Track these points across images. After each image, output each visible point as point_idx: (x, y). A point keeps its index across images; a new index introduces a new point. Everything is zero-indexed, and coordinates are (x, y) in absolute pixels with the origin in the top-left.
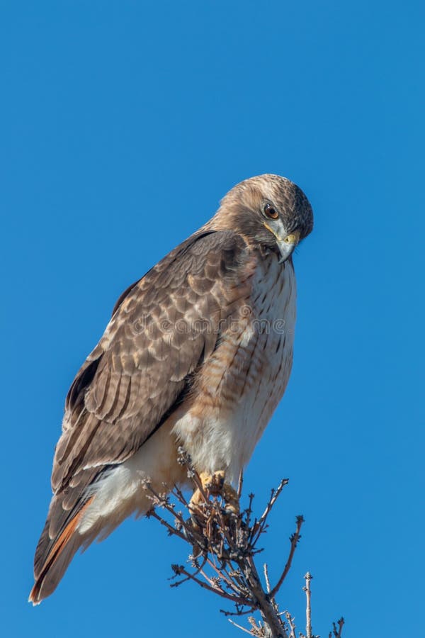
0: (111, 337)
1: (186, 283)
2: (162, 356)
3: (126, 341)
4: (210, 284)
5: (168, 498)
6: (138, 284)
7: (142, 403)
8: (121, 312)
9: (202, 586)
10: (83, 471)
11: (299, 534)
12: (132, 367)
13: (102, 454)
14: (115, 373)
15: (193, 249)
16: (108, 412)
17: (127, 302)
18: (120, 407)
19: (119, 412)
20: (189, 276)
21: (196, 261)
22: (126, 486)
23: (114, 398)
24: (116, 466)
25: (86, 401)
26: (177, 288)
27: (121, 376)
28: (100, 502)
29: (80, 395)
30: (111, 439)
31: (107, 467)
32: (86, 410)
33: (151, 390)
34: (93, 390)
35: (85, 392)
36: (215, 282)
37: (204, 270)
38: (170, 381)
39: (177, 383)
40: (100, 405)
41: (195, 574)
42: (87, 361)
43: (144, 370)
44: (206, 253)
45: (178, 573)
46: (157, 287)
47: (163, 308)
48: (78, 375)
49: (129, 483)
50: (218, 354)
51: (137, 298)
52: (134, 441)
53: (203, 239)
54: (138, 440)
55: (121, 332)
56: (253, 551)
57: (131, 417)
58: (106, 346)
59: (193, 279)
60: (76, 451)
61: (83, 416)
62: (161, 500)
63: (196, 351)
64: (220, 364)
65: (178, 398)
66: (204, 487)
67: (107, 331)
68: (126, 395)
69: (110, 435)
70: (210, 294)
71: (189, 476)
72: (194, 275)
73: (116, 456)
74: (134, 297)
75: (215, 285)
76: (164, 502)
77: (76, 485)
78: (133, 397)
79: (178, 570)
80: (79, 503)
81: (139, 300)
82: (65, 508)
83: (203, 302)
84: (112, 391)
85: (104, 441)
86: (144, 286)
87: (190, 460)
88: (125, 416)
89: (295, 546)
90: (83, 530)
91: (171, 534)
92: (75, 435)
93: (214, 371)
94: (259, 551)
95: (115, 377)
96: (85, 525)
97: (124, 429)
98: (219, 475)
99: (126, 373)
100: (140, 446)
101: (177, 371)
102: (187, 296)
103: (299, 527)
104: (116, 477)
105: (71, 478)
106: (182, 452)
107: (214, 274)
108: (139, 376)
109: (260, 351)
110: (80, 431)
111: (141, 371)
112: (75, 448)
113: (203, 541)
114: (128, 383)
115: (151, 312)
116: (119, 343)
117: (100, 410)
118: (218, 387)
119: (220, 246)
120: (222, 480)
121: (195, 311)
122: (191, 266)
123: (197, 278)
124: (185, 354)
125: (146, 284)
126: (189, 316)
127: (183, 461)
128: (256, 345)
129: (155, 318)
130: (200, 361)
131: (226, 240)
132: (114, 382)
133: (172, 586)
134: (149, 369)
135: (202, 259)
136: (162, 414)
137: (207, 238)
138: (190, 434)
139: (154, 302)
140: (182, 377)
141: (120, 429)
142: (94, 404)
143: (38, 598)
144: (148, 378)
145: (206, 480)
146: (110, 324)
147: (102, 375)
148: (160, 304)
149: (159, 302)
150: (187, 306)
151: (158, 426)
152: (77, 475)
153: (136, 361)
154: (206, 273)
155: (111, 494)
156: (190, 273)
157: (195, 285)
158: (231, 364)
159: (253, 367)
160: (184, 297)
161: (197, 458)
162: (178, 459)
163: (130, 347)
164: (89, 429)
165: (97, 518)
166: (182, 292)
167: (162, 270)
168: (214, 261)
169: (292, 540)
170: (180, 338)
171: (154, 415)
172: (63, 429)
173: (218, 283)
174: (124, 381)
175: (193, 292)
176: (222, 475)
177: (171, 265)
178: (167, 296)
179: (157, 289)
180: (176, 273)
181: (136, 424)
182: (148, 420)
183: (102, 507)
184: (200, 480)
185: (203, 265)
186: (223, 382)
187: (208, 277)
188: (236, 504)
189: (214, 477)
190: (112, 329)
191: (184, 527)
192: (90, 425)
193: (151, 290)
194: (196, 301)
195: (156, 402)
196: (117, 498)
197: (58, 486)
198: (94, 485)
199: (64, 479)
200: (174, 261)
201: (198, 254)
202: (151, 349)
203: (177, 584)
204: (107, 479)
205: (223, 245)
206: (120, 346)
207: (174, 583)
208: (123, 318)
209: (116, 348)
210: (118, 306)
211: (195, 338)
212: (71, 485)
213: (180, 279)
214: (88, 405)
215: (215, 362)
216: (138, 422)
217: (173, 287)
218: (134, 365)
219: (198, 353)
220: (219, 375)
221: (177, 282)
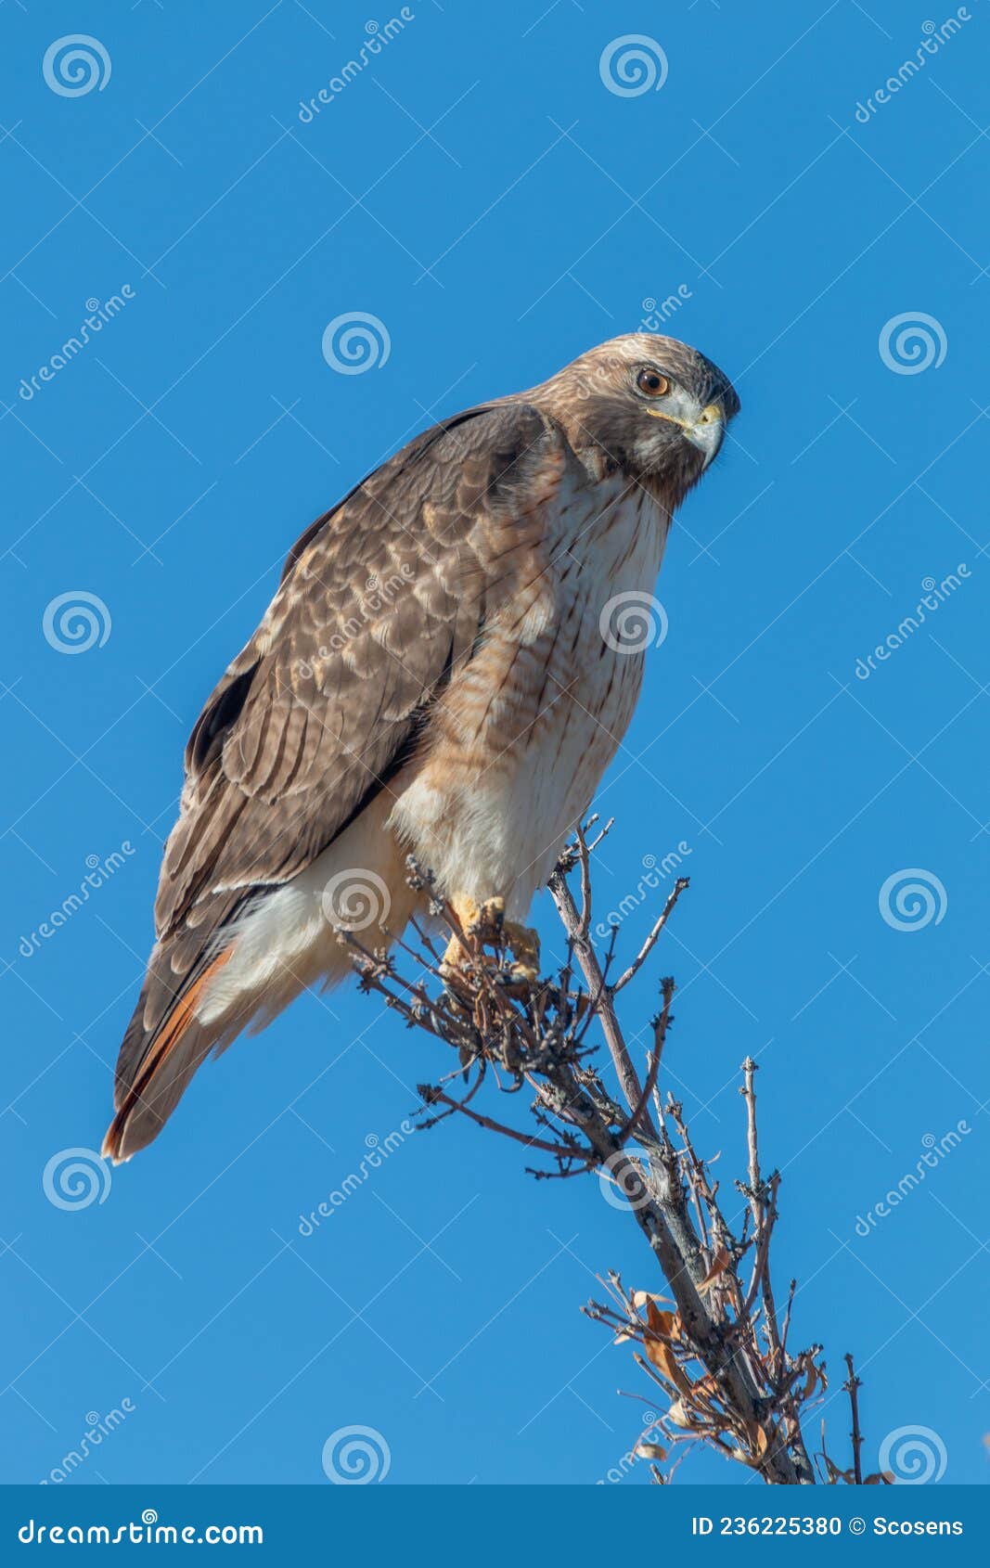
0: (275, 628)
1: (419, 521)
2: (368, 668)
3: (301, 636)
4: (466, 524)
5: (392, 958)
6: (331, 521)
7: (326, 763)
8: (296, 577)
9: (481, 1124)
10: (211, 897)
11: (669, 1015)
12: (310, 690)
13: (248, 862)
14: (280, 703)
15: (436, 450)
16: (263, 783)
17: (308, 556)
18: (285, 772)
19: (285, 781)
20: (427, 507)
21: (442, 476)
22: (293, 930)
23: (275, 753)
24: (274, 888)
25: (225, 755)
26: (402, 532)
27: (291, 709)
28: (241, 961)
29: (215, 743)
30: (266, 835)
31: (255, 891)
32: (223, 774)
33: (345, 737)
34: (238, 736)
35: (225, 737)
36: (475, 520)
37: (454, 496)
38: (381, 721)
39: (397, 724)
40: (249, 769)
41: (463, 1102)
42: (227, 676)
43: (334, 697)
44: (462, 457)
45: (429, 1099)
46: (365, 527)
47: (373, 571)
48: (208, 704)
49: (301, 924)
50: (477, 664)
51: (327, 549)
52: (310, 840)
53: (456, 429)
54: (317, 837)
55: (294, 618)
56: (579, 1051)
57: (305, 792)
58: (264, 644)
59: (433, 513)
60: (200, 857)
61: (218, 785)
62: (378, 962)
63: (434, 660)
64: (483, 683)
65: (398, 752)
66: (466, 930)
67: (268, 614)
68: (297, 748)
69: (263, 825)
70: (467, 544)
71: (432, 912)
72: (435, 505)
73: (275, 868)
74: (320, 548)
75: (476, 527)
76: (383, 967)
77: (199, 923)
78: (309, 752)
79: (430, 1094)
80: (200, 961)
81: (330, 554)
82: (175, 969)
83: (451, 560)
84: (273, 741)
85: (253, 838)
86: (342, 524)
87: (431, 880)
88: (293, 790)
89: (663, 1039)
90: (208, 1017)
91: (411, 1025)
92: (204, 821)
93: (471, 698)
94: (590, 1052)
95: (280, 710)
96: (211, 1006)
97: (291, 814)
98: (493, 906)
99: (300, 702)
100: (321, 851)
101: (396, 699)
102: (421, 548)
103: (667, 1001)
104: (274, 911)
105: (189, 909)
106: (413, 866)
107: (475, 505)
108: (323, 711)
109: (565, 655)
110: (213, 813)
111: (327, 699)
112: (199, 848)
113: (473, 1038)
114: (303, 724)
115: (351, 580)
116: (289, 641)
117: (250, 778)
118: (479, 730)
119: (490, 443)
120: (499, 916)
121: (434, 578)
122: (431, 486)
123: (442, 511)
124: (412, 666)
125: (345, 521)
126: (423, 589)
127: (419, 882)
128: (554, 643)
129: (357, 591)
130: (443, 682)
131: (502, 432)
132: (278, 722)
133: (420, 1127)
134: (342, 695)
135: (452, 472)
136: (367, 784)
137: (466, 425)
138: (427, 827)
139: (357, 560)
140: (405, 713)
141: (284, 812)
142: (240, 765)
143: (120, 1154)
144: (339, 714)
145: (468, 917)
146: (276, 600)
147: (257, 705)
148: (368, 564)
149: (367, 560)
150: (419, 567)
151: (358, 810)
152: (201, 903)
153: (319, 678)
154: (459, 499)
155: (264, 946)
156: (428, 500)
157: (436, 526)
158: (504, 682)
159: (550, 686)
160: (413, 549)
161: (445, 874)
162: (408, 880)
163: (308, 650)
164: (225, 813)
165: (237, 993)
166: (410, 541)
167: (378, 492)
168: (475, 477)
169: (656, 1026)
170: (404, 633)
171: (350, 787)
172: (182, 808)
173: (481, 520)
174: (296, 720)
175: (432, 540)
176: (498, 906)
177: (393, 481)
178: (383, 546)
179: (364, 533)
180: (402, 499)
181: (314, 804)
182: (337, 798)
183: (246, 970)
184: (456, 917)
185: (455, 485)
186: (488, 718)
187: (463, 512)
188: (532, 961)
189: (484, 910)
190: (279, 610)
191: (432, 1013)
192: (229, 804)
193: (354, 533)
194: (438, 559)
195: (355, 760)
196: (278, 952)
197: (164, 925)
198: (230, 928)
199: (176, 913)
200: (401, 472)
201: (445, 460)
202: (349, 656)
203: (430, 1123)
204: (257, 916)
205: (495, 443)
206: (290, 646)
207: (424, 1121)
208: (298, 589)
209: (284, 652)
210: (291, 564)
211: (434, 633)
212: (191, 923)
213: (408, 514)
214: (227, 767)
215: (473, 680)
216: (318, 801)
217: (394, 529)
218: (316, 686)
219: (437, 663)
220: (480, 707)
221: (401, 519)
